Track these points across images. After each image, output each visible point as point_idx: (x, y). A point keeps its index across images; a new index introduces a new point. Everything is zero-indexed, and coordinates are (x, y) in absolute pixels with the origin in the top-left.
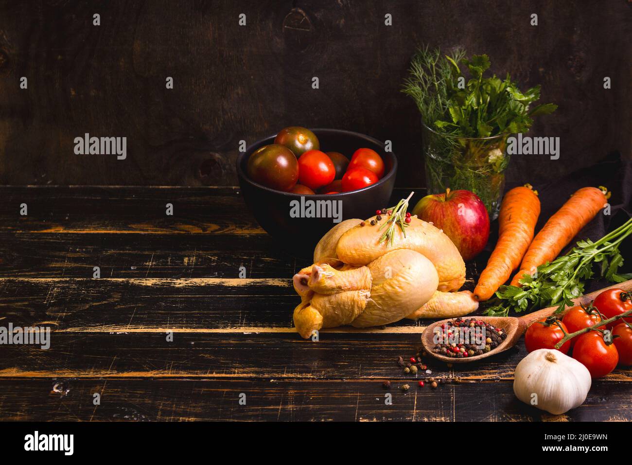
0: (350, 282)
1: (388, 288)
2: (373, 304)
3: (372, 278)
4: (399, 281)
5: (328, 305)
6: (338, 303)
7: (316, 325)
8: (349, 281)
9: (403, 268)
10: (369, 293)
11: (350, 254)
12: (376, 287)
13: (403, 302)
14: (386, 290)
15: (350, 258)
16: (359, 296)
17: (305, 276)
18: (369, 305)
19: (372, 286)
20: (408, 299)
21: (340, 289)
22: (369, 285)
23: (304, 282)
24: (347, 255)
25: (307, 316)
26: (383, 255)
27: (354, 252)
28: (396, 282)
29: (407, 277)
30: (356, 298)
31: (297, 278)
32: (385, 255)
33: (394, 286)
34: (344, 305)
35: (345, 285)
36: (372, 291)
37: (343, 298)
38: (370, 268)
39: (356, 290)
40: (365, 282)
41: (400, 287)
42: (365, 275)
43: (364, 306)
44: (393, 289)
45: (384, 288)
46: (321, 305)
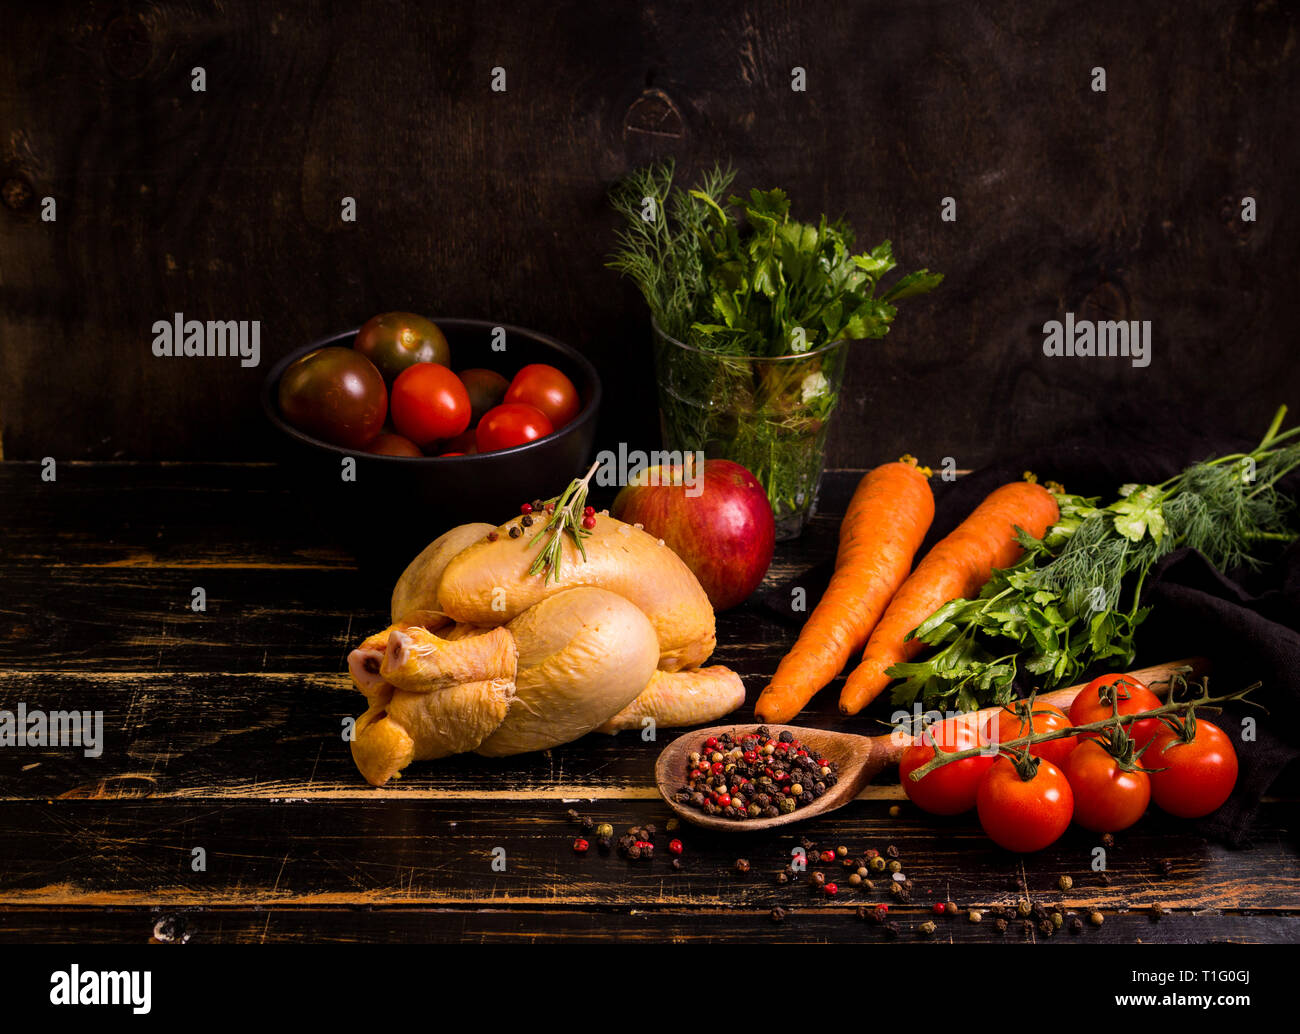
0: (470, 664)
1: (553, 673)
2: (522, 709)
3: (518, 654)
4: (574, 658)
5: (424, 716)
6: (445, 710)
7: (400, 758)
8: (468, 662)
9: (584, 630)
10: (513, 684)
11: (468, 602)
12: (527, 672)
13: (583, 701)
14: (548, 678)
15: (468, 610)
16: (490, 692)
17: (374, 653)
18: (514, 711)
19: (518, 669)
20: (594, 695)
21: (449, 680)
22: (512, 666)
23: (373, 666)
24: (463, 605)
25: (379, 740)
26: (540, 602)
27: (475, 598)
28: (569, 660)
29: (591, 648)
30: (485, 696)
31: (356, 658)
32: (545, 602)
33: (566, 668)
34: (458, 715)
35: (461, 669)
36: (518, 679)
37: (456, 700)
38: (512, 631)
39: (484, 680)
40: (503, 660)
41: (577, 670)
42: (503, 647)
43: (503, 714)
44: (563, 675)
45: (544, 674)
46: (409, 716)
